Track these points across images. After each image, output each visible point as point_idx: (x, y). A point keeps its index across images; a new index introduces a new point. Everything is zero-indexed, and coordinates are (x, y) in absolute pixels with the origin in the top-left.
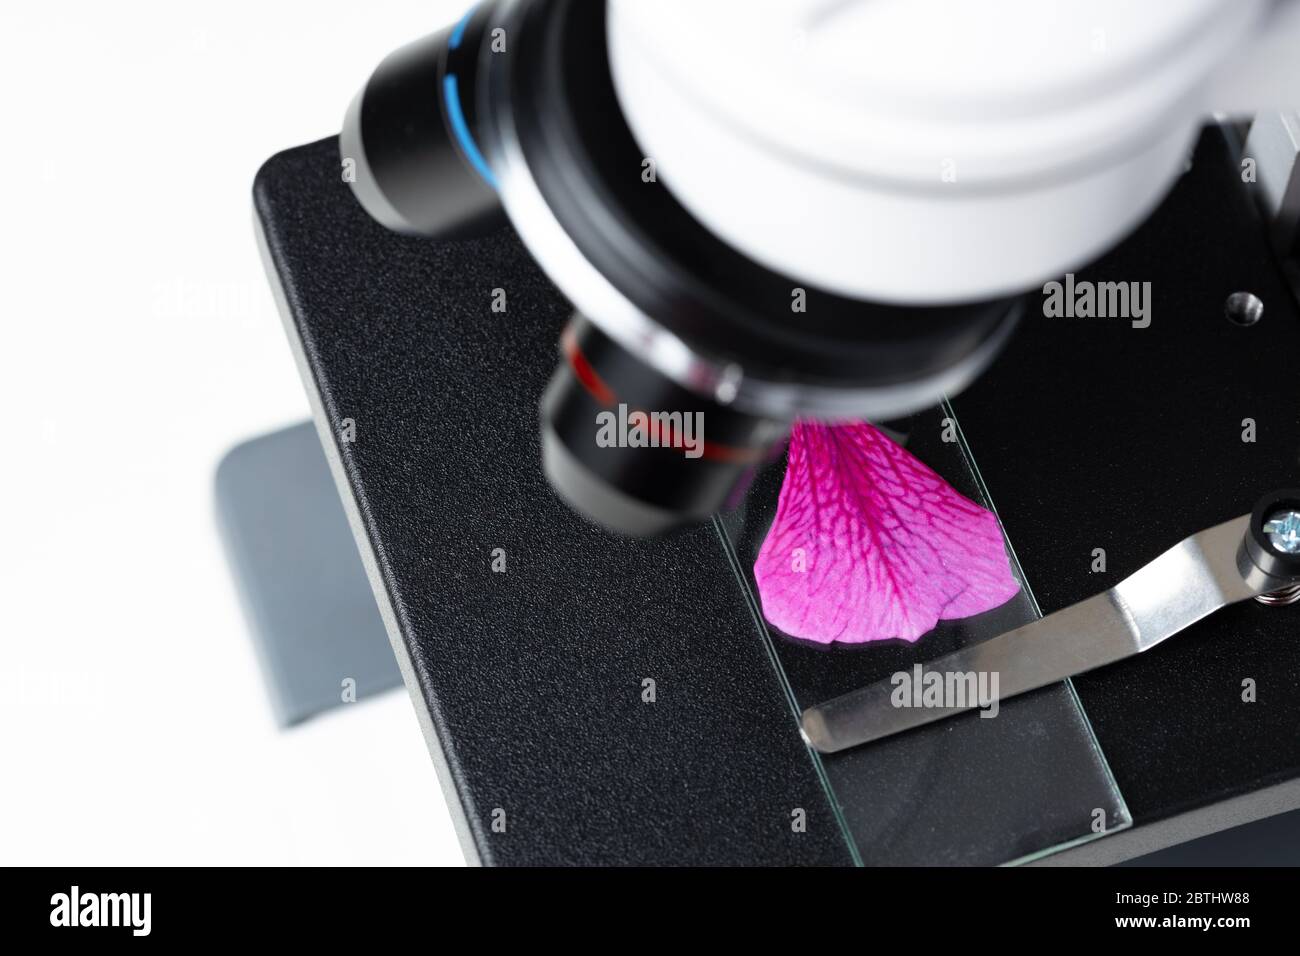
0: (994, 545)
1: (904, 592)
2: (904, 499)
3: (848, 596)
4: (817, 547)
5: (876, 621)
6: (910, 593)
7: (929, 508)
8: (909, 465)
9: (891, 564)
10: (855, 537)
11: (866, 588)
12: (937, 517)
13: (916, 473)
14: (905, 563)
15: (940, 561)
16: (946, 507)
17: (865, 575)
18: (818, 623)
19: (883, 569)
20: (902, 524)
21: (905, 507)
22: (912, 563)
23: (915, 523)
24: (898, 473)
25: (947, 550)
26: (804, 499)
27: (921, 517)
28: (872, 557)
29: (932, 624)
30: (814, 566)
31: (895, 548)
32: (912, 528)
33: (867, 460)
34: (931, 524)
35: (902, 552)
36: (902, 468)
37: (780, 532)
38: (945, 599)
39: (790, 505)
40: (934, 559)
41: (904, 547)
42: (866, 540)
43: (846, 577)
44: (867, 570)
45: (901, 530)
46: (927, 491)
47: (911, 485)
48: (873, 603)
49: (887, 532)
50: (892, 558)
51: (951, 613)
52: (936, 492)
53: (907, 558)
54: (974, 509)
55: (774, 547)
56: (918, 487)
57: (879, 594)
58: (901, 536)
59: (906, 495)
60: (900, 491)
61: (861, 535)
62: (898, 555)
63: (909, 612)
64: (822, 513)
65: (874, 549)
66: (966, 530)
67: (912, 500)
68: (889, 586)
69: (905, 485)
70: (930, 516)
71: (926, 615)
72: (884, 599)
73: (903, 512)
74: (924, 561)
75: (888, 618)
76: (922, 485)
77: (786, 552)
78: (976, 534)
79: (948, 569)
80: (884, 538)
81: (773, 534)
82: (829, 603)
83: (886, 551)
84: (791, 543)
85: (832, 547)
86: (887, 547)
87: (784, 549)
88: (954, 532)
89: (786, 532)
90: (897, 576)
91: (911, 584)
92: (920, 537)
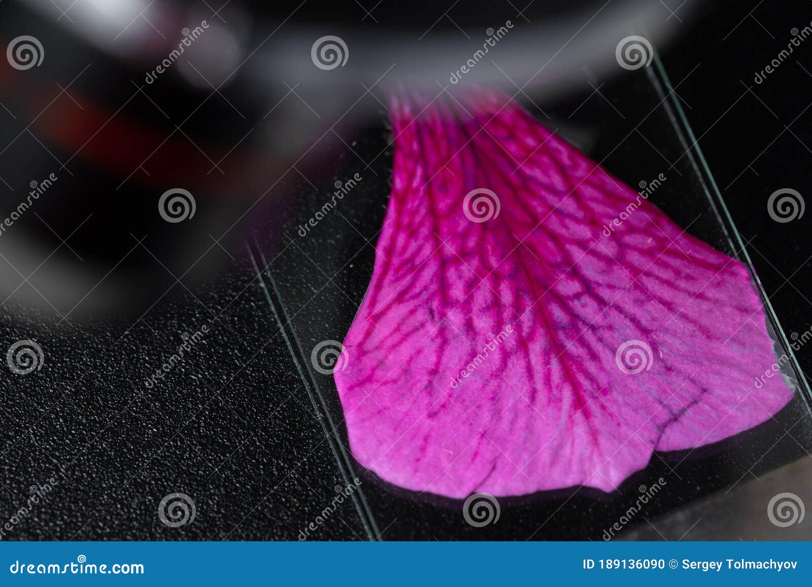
0: (749, 319)
1: (590, 402)
2: (592, 245)
3: (497, 414)
4: (442, 332)
5: (545, 456)
6: (603, 407)
7: (634, 258)
8: (600, 187)
9: (571, 358)
11: (527, 400)
12: (649, 274)
14: (594, 356)
16: (664, 257)
17: (525, 379)
18: (447, 466)
19: (555, 365)
20: (589, 288)
21: (595, 260)
22: (606, 355)
23: (611, 287)
24: (581, 201)
25: (667, 330)
26: (420, 249)
27: (621, 275)
28: (537, 347)
29: (641, 458)
30: (438, 364)
31: (576, 329)
32: (605, 294)
33: (527, 180)
35: (589, 335)
37: (379, 308)
38: (664, 416)
39: (396, 261)
41: (593, 328)
42: (526, 317)
43: (493, 383)
44: (529, 370)
45: (586, 299)
46: (632, 229)
47: (604, 220)
48: (539, 426)
49: (563, 302)
50: (571, 346)
51: (676, 440)
52: (646, 231)
53: (598, 347)
54: (712, 259)
55: (368, 334)
57: (551, 411)
58: (587, 309)
59: (595, 238)
60: (584, 232)
62: (581, 341)
63: (602, 440)
64: (451, 273)
65: (541, 331)
66: (700, 296)
67: (606, 246)
68: (567, 394)
69: (593, 221)
70: (635, 271)
71: (632, 444)
72: (559, 418)
73: (590, 268)
75: (567, 450)
77: (389, 342)
78: (716, 301)
79: (669, 363)
80: (558, 314)
81: (368, 311)
82: (464, 429)
83: (561, 336)
84: (397, 329)
85: (467, 331)
86: (563, 328)
87: (386, 338)
88: (679, 298)
89: (388, 307)
90: (581, 378)
91: (605, 392)
92: (620, 310)
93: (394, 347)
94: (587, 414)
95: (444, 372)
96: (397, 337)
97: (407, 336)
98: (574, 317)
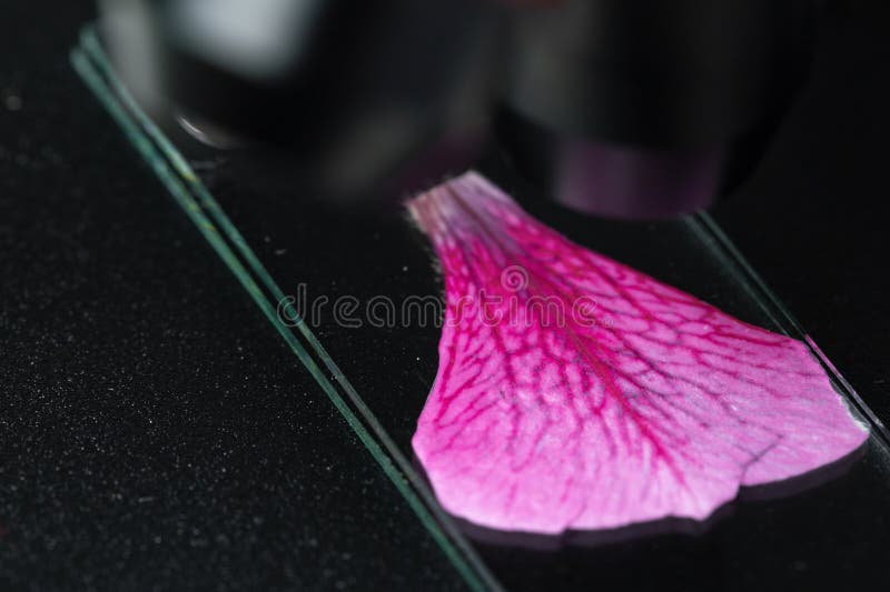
0: (814, 381)
1: (673, 453)
2: (650, 334)
3: (582, 467)
4: (514, 407)
5: (634, 495)
6: (684, 455)
7: (695, 342)
8: (650, 291)
9: (646, 419)
10: (577, 390)
11: (607, 453)
12: (708, 352)
13: (662, 300)
14: (667, 417)
15: (725, 406)
16: (721, 339)
17: (603, 436)
18: (536, 506)
19: (631, 426)
20: (651, 365)
21: (656, 345)
22: (680, 416)
23: (676, 364)
24: (632, 302)
25: (735, 393)
26: (482, 347)
27: (683, 356)
28: (611, 414)
29: (729, 491)
30: (515, 432)
31: (645, 397)
32: (671, 370)
33: (577, 292)
34: (704, 363)
35: (659, 402)
36: (638, 295)
37: (449, 393)
38: (745, 457)
39: (460, 356)
40: (716, 407)
41: (662, 396)
42: (597, 392)
43: (572, 444)
44: (606, 431)
45: (652, 374)
46: (686, 320)
47: (659, 316)
48: (623, 472)
49: (629, 378)
50: (644, 410)
51: (760, 475)
52: (702, 321)
53: (672, 410)
54: (770, 338)
55: (442, 413)
56: (668, 317)
57: (633, 460)
58: (654, 382)
59: (652, 329)
60: (641, 325)
61: (586, 387)
62: (655, 407)
63: (689, 479)
64: (516, 362)
65: (612, 401)
66: (761, 366)
67: (664, 334)
68: (647, 448)
69: (648, 316)
70: (696, 352)
71: (717, 481)
73: (652, 352)
74: (699, 411)
75: (654, 490)
76: (676, 314)
77: (464, 417)
78: (778, 370)
79: (742, 418)
80: (626, 386)
81: (438, 396)
82: (551, 479)
83: (633, 403)
84: (471, 406)
85: (540, 405)
86: (634, 397)
87: (460, 414)
88: (743, 369)
89: (459, 391)
90: (658, 434)
91: (684, 443)
92: (688, 381)
93: (469, 421)
94: (669, 461)
95: (522, 436)
96: (471, 413)
97: (480, 412)
98: (642, 387)
